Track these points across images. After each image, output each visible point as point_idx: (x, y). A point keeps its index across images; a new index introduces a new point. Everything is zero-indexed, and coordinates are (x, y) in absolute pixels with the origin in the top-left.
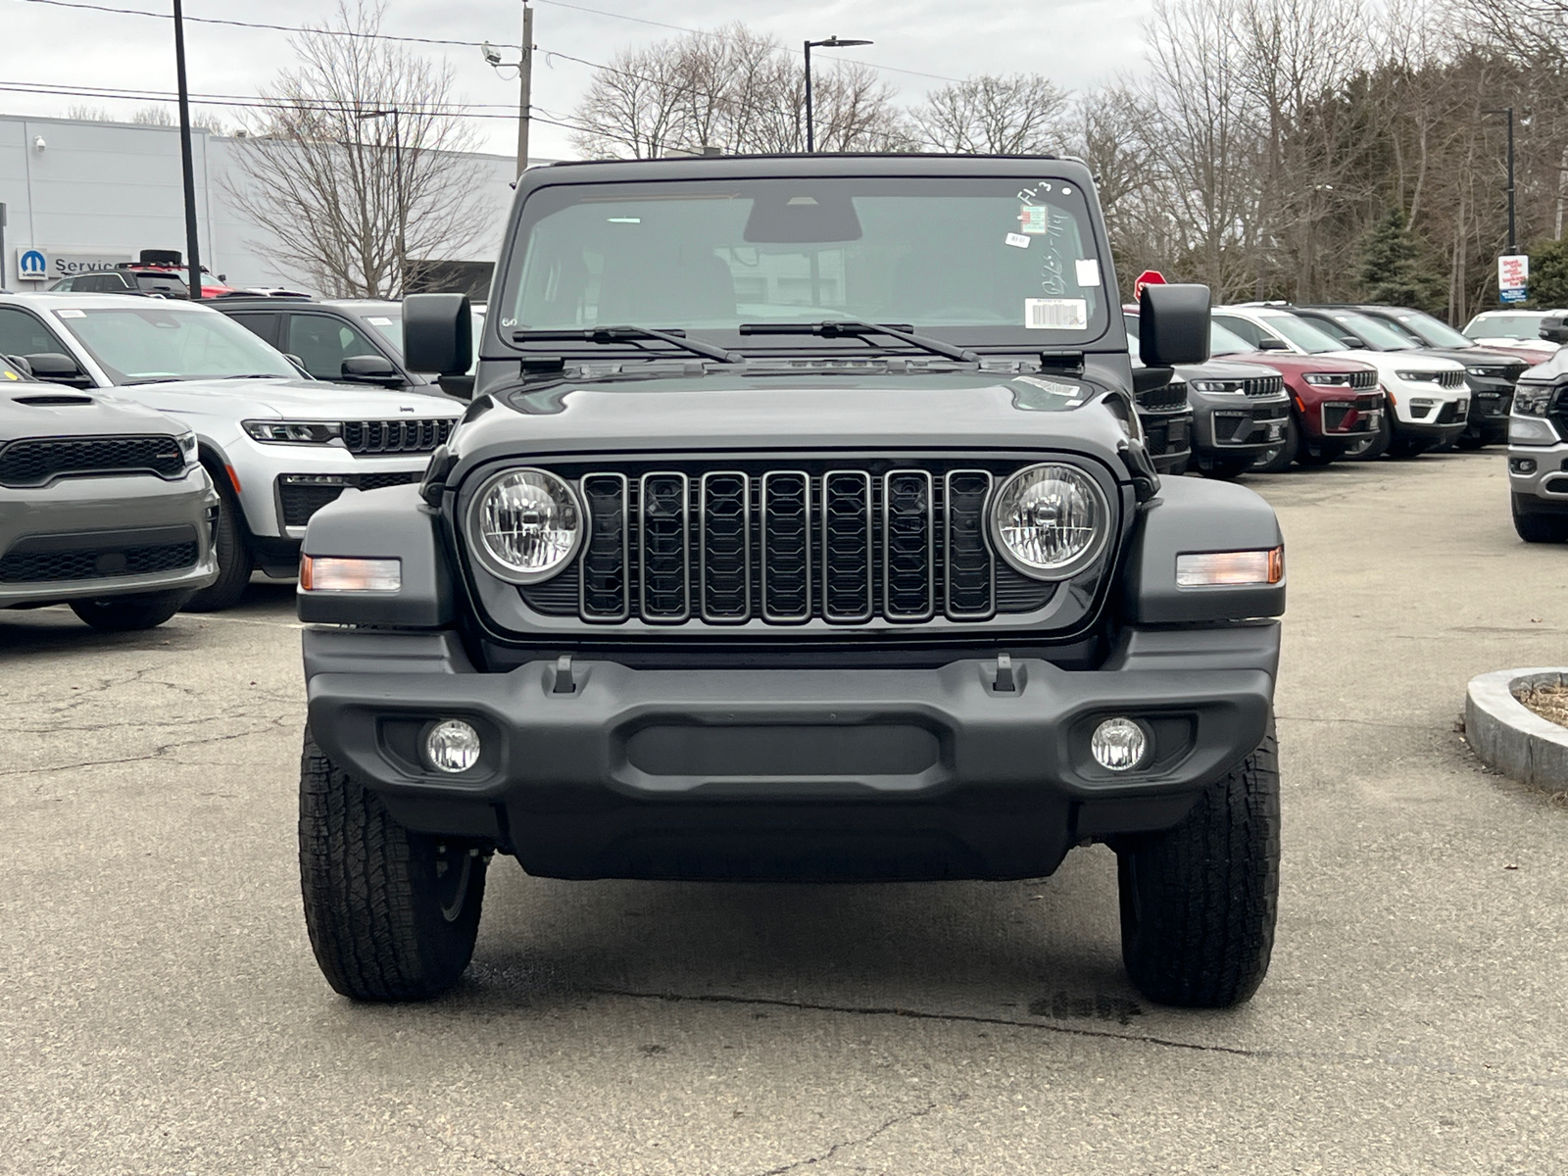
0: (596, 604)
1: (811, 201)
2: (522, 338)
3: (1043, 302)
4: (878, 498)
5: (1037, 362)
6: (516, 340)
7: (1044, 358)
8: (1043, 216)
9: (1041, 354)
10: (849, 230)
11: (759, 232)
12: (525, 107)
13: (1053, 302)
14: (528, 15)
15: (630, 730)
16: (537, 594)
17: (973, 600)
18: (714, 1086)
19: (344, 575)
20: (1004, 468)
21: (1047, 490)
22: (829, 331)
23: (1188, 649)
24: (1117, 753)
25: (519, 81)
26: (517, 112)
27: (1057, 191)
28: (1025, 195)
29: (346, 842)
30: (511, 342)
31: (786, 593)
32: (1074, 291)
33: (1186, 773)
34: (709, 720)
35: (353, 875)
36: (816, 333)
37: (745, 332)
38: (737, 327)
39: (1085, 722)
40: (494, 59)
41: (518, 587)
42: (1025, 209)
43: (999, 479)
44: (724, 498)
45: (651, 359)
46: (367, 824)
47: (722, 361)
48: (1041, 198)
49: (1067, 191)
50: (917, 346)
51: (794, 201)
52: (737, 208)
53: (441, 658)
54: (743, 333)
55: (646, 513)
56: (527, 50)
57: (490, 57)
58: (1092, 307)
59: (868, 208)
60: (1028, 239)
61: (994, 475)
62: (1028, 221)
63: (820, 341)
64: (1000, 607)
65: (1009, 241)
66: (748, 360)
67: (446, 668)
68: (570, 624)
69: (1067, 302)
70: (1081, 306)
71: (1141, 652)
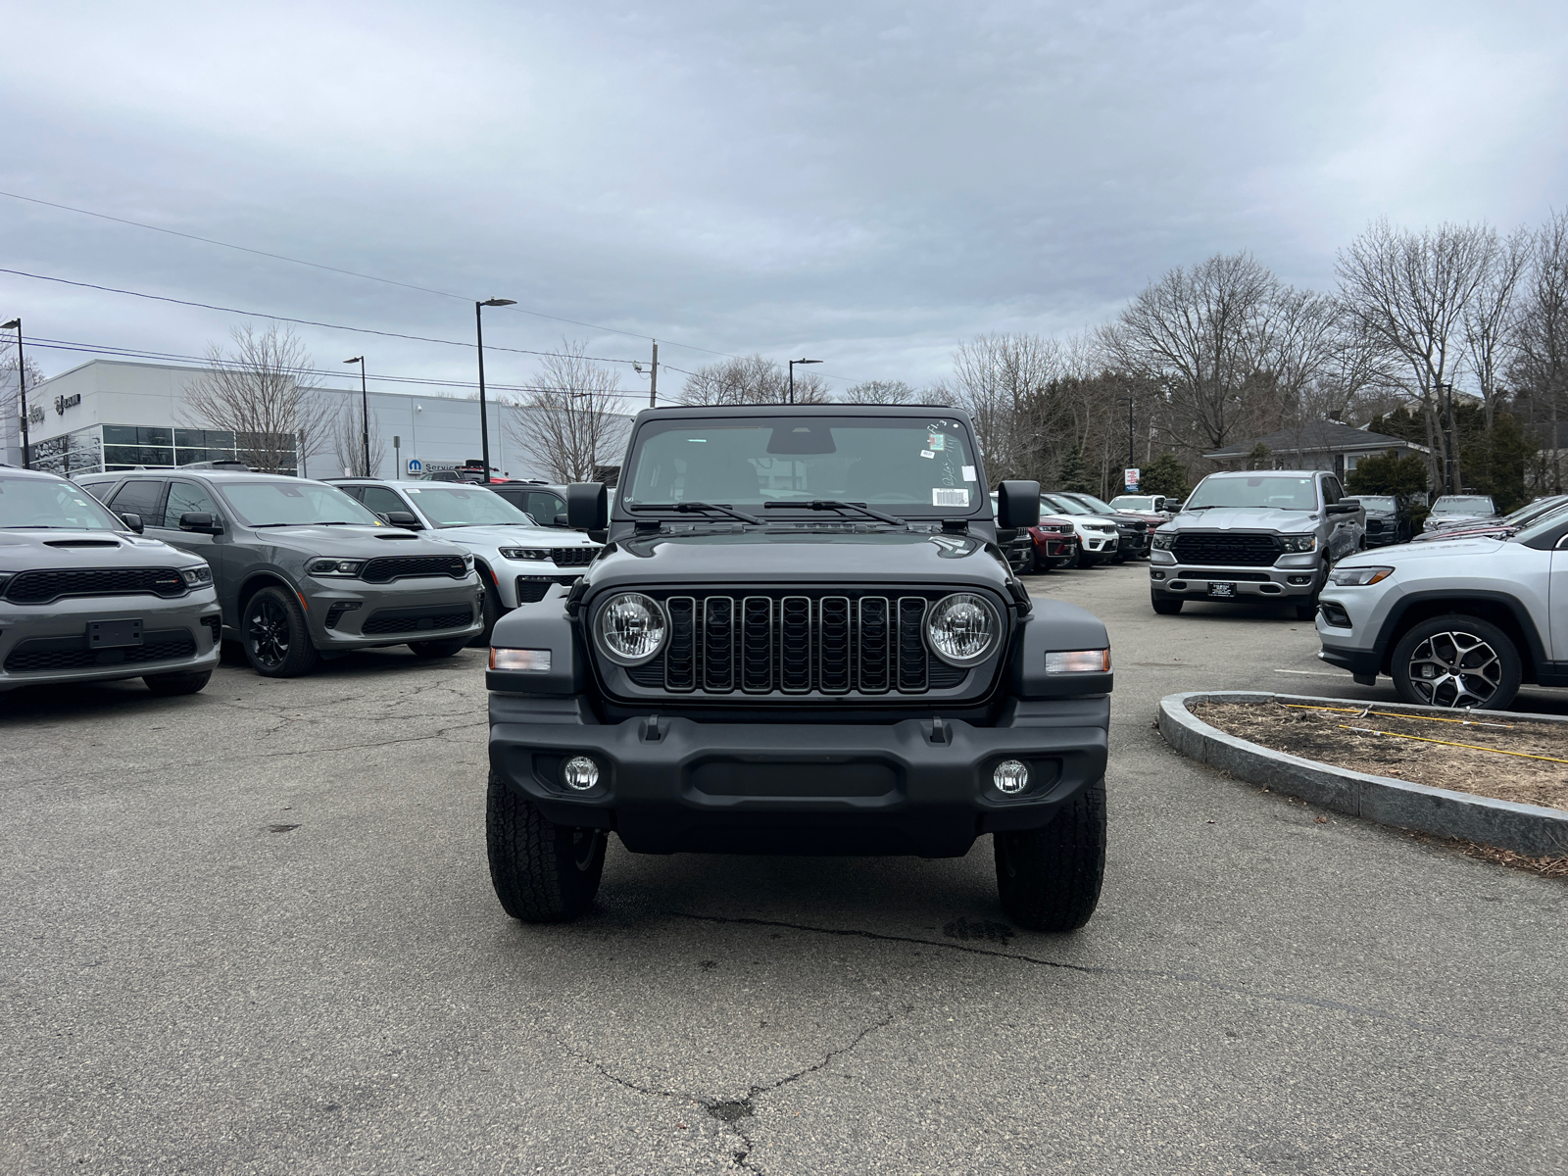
0: (675, 680)
1: (806, 430)
2: (636, 508)
3: (942, 491)
4: (855, 614)
5: (940, 526)
6: (633, 510)
7: (944, 523)
8: (942, 441)
9: (942, 521)
10: (829, 447)
11: (776, 448)
12: (654, 392)
13: (948, 491)
14: (655, 348)
15: (696, 766)
16: (641, 672)
17: (917, 680)
19: (515, 660)
20: (934, 596)
21: (962, 610)
22: (817, 506)
23: (1054, 713)
24: (1010, 782)
25: (650, 377)
26: (650, 395)
27: (950, 426)
28: (932, 427)
29: (515, 828)
30: (629, 511)
31: (795, 674)
32: (962, 484)
33: (1053, 798)
34: (746, 760)
35: (519, 849)
36: (809, 508)
37: (768, 506)
38: (763, 503)
39: (990, 764)
40: (638, 369)
41: (626, 668)
42: (932, 436)
43: (931, 603)
44: (758, 613)
45: (712, 522)
46: (528, 817)
47: (754, 524)
48: (941, 430)
49: (956, 426)
50: (869, 515)
51: (797, 430)
52: (764, 434)
53: (575, 714)
54: (766, 507)
55: (707, 622)
56: (655, 365)
57: (637, 368)
58: (972, 493)
59: (838, 434)
60: (933, 454)
61: (928, 600)
62: (934, 443)
63: (812, 512)
64: (932, 684)
65: (922, 455)
66: (770, 523)
67: (579, 720)
68: (659, 692)
69: (957, 491)
70: (965, 493)
71: (1023, 715)
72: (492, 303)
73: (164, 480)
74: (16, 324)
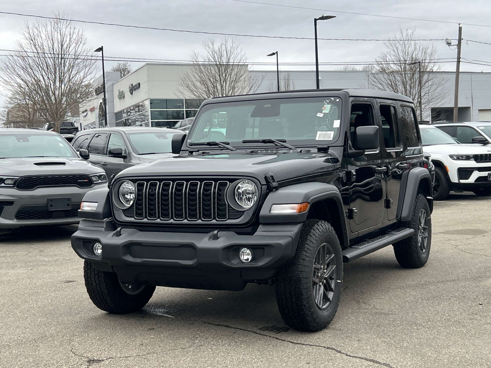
0: (139, 215)
1: (270, 106)
3: (322, 132)
4: (200, 188)
5: (317, 150)
7: (318, 148)
8: (329, 108)
10: (277, 114)
11: (254, 115)
12: (459, 58)
13: (325, 132)
14: (460, 29)
15: (129, 247)
16: (127, 212)
17: (222, 216)
18: (152, 338)
19: (88, 206)
21: (246, 187)
22: (264, 142)
24: (246, 257)
25: (457, 50)
26: (456, 60)
27: (335, 100)
28: (326, 101)
30: (189, 146)
32: (331, 128)
33: (261, 263)
34: (145, 244)
36: (261, 142)
37: (245, 142)
38: (242, 141)
40: (449, 44)
41: (122, 210)
42: (325, 106)
47: (232, 150)
48: (330, 102)
49: (338, 100)
50: (283, 145)
51: (266, 106)
52: (251, 108)
53: (103, 227)
54: (243, 142)
55: (149, 192)
56: (460, 40)
57: (448, 43)
58: (336, 133)
59: (284, 107)
60: (323, 114)
61: (230, 182)
62: (325, 109)
64: (229, 218)
65: (318, 115)
66: (238, 150)
67: (103, 229)
68: (132, 219)
69: (329, 132)
70: (332, 133)
71: (261, 231)
72: (323, 18)
73: (108, 132)
74: (101, 49)
